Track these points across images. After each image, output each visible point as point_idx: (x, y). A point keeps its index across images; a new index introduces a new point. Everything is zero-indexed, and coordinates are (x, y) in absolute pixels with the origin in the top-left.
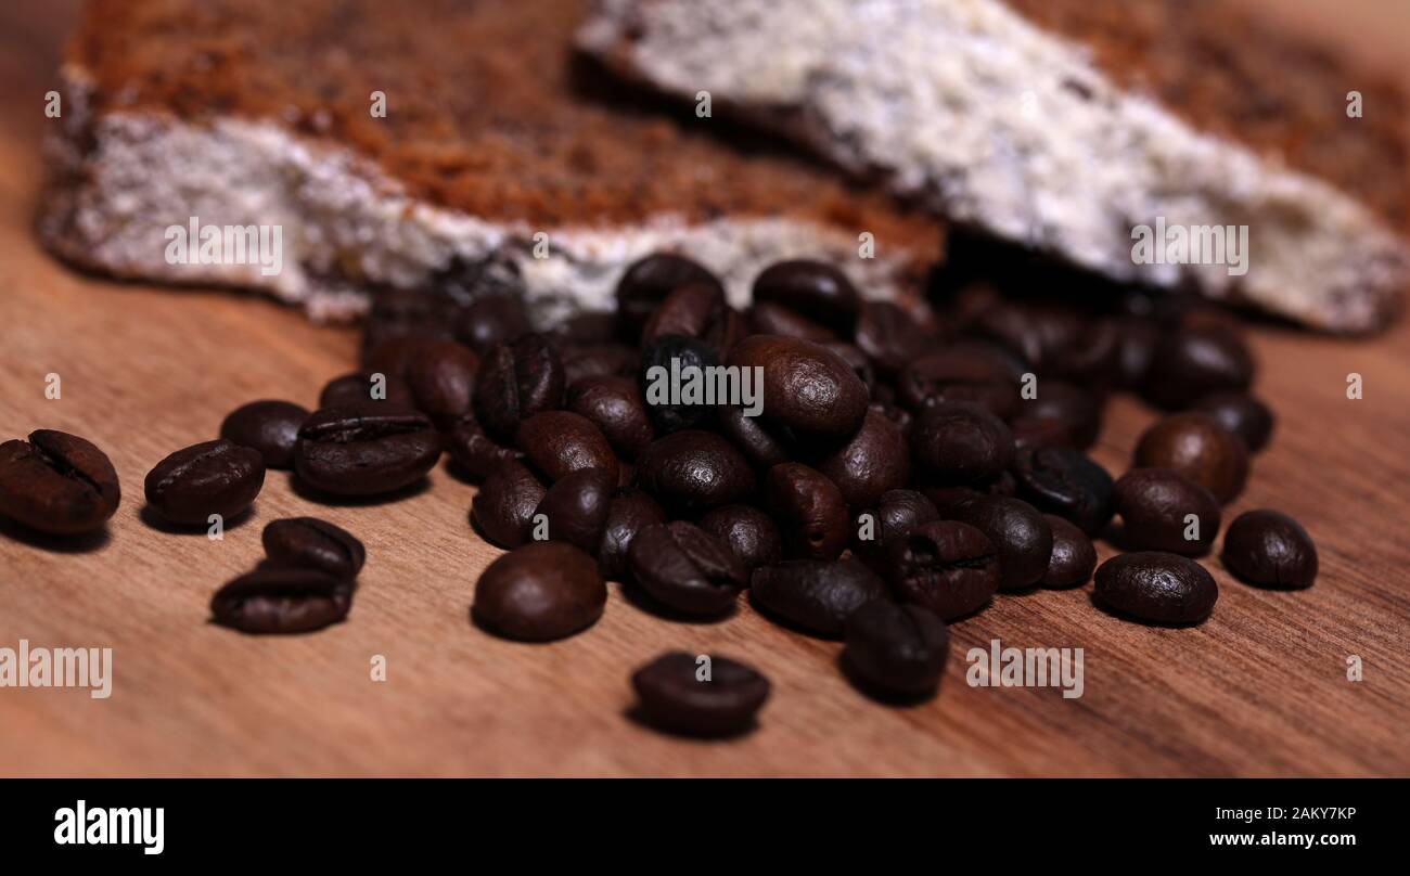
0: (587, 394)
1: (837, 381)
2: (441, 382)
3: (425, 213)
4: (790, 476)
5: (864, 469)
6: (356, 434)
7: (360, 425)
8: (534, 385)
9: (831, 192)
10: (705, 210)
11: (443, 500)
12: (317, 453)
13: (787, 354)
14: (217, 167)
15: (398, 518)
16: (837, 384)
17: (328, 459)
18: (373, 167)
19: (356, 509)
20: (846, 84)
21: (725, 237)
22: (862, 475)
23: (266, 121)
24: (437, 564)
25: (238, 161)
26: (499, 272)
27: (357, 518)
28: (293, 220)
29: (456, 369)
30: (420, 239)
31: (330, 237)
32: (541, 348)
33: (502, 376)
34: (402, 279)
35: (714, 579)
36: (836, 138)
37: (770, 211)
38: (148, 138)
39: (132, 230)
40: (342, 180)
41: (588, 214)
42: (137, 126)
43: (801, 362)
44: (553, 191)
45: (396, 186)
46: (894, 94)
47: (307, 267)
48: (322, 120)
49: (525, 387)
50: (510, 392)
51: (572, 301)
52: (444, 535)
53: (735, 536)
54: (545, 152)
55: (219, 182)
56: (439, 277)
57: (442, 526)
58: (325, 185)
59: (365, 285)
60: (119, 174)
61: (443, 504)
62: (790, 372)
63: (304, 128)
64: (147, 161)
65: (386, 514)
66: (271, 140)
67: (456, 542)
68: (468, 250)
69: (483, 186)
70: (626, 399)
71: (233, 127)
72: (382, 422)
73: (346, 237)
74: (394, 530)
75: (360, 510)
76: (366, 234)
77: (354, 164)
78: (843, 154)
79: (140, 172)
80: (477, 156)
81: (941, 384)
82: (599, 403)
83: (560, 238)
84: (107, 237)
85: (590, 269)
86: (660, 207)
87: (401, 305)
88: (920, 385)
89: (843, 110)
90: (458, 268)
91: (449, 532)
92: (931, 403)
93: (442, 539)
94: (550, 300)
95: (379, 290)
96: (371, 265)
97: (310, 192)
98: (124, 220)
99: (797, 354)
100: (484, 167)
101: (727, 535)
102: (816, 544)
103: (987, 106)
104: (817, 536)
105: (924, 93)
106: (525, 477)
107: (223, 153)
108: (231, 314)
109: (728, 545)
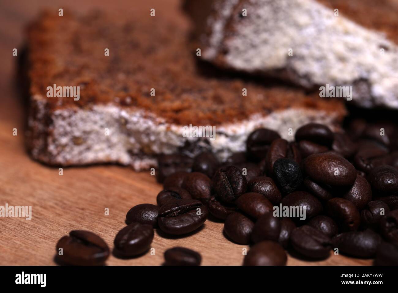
0: (256, 185)
1: (346, 167)
2: (199, 187)
3: (174, 128)
4: (338, 203)
5: (359, 195)
6: (179, 212)
7: (179, 209)
8: (238, 184)
9: (301, 96)
10: (267, 111)
11: (211, 230)
12: (168, 222)
13: (327, 160)
14: (95, 123)
15: (200, 240)
16: (347, 168)
17: (173, 223)
18: (153, 115)
19: (184, 239)
20: (302, 58)
21: (275, 118)
22: (359, 197)
23: (110, 104)
24: (221, 255)
25: (102, 119)
26: (202, 144)
27: (186, 242)
28: (123, 137)
29: (203, 182)
30: (173, 137)
31: (139, 141)
32: (236, 171)
33: (224, 183)
34: (167, 151)
35: (324, 245)
36: (300, 77)
37: (287, 107)
38: (70, 116)
39: (68, 149)
40: (142, 120)
41: (230, 119)
42: (66, 113)
43: (333, 162)
44: (214, 112)
45: (163, 120)
46: (320, 59)
47: (130, 152)
48: (128, 100)
49: (235, 186)
50: (229, 188)
51: (229, 150)
52: (219, 243)
53: (323, 227)
54: (205, 98)
55: (96, 127)
56: (180, 149)
57: (216, 240)
58: (135, 123)
59: (154, 155)
60: (61, 130)
61: (212, 232)
62: (330, 166)
63: (123, 104)
64: (70, 124)
65: (195, 239)
66: (113, 110)
67: (224, 245)
68: (191, 138)
69: (189, 114)
70: (270, 184)
71: (98, 108)
72: (187, 206)
73: (145, 140)
74: (201, 245)
75: (186, 239)
76: (153, 138)
77: (144, 114)
78: (304, 82)
79: (68, 129)
80: (186, 104)
81: (370, 159)
82: (261, 187)
83: (222, 129)
84: (59, 154)
85: (234, 138)
86: (252, 112)
87: (170, 161)
88: (363, 161)
89: (302, 67)
90: (188, 145)
91: (220, 242)
92: (368, 167)
93: (219, 245)
94: (221, 151)
95: (160, 157)
96: (155, 148)
97: (129, 126)
98: (65, 146)
99: (330, 159)
100: (189, 108)
101: (320, 228)
102: (352, 225)
103: (354, 58)
104: (352, 223)
105: (331, 57)
106: (244, 218)
107: (97, 118)
108: (107, 173)
109: (321, 231)
